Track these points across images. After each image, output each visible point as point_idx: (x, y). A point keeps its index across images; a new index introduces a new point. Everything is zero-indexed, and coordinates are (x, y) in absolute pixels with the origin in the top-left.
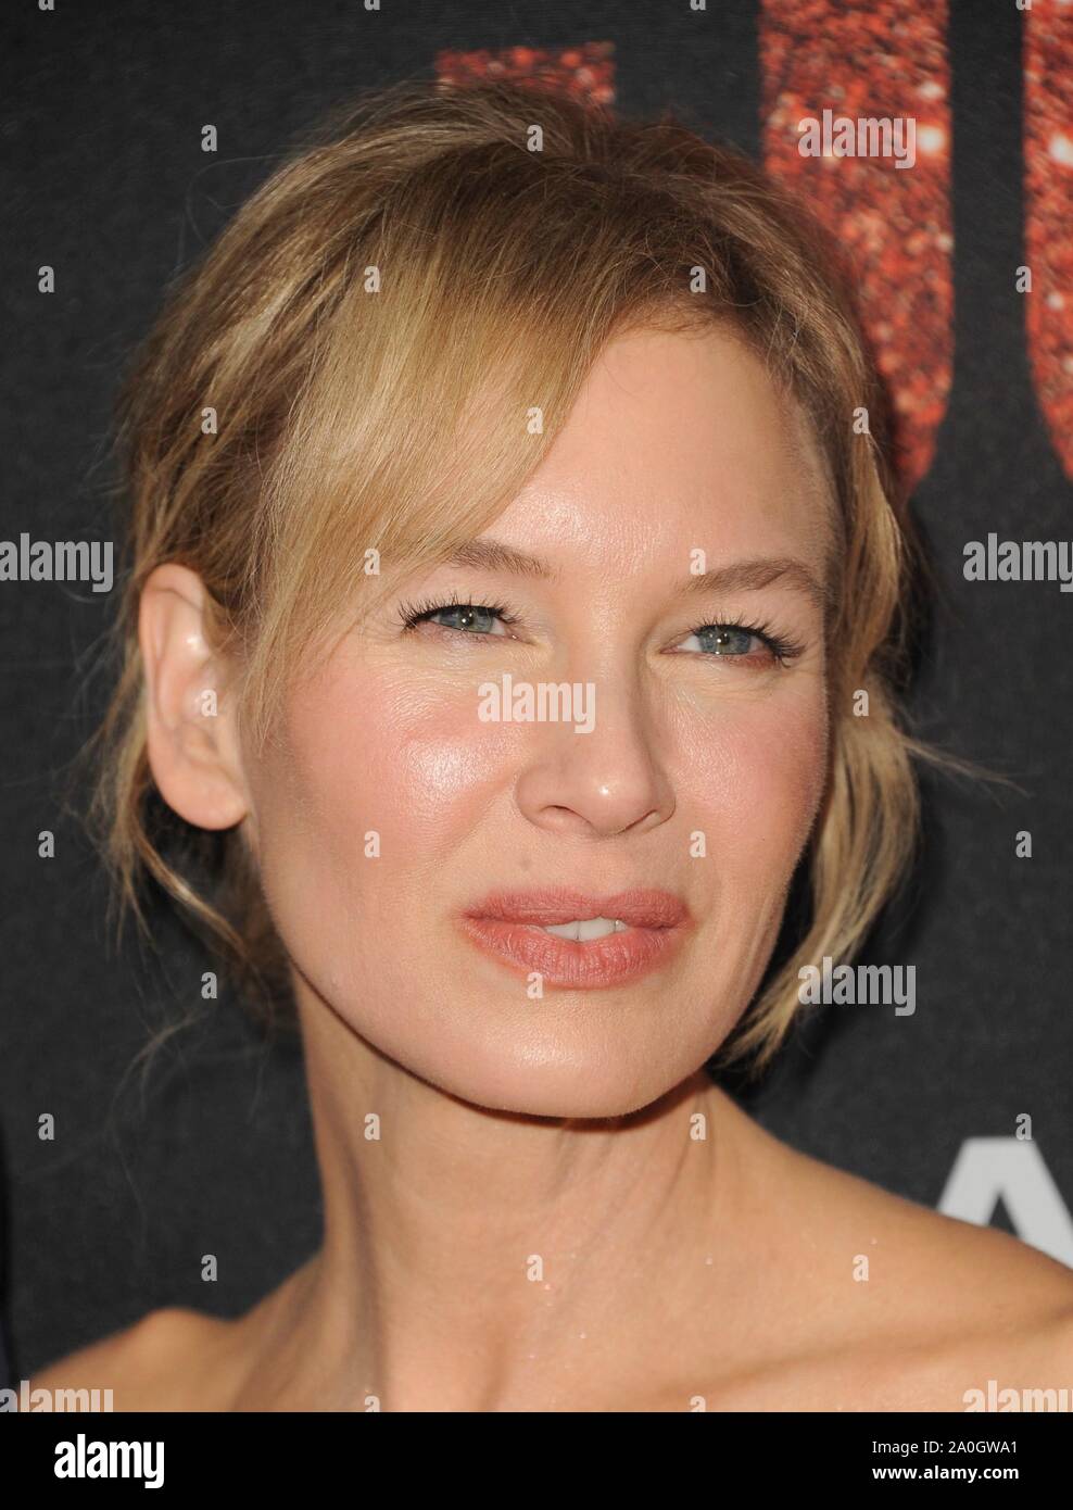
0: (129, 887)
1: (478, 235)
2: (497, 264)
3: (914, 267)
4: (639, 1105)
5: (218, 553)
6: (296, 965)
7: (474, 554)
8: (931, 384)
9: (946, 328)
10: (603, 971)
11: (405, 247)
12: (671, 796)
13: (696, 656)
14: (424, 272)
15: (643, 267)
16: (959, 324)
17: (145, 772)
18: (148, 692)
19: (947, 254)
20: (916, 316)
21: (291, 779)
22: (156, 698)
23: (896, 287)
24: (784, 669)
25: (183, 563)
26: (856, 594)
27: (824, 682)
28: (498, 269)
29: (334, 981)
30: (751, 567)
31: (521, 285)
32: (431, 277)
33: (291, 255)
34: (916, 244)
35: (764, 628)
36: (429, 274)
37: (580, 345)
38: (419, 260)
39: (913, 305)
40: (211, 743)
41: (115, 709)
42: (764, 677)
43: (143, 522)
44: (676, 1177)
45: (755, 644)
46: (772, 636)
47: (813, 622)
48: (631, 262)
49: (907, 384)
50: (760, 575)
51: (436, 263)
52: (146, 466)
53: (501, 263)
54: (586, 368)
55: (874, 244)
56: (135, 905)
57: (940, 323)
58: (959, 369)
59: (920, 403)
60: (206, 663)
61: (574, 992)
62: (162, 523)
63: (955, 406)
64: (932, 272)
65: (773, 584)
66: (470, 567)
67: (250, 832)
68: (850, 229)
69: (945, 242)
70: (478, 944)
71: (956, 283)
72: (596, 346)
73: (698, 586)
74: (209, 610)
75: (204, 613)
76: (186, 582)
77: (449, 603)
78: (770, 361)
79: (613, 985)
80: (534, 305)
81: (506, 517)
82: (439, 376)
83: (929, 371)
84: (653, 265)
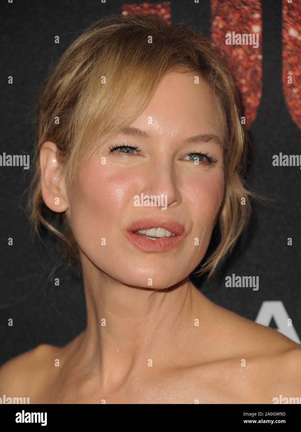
0: (36, 227)
1: (131, 47)
2: (136, 54)
3: (252, 64)
4: (171, 285)
5: (60, 136)
6: (80, 248)
7: (128, 131)
8: (256, 96)
9: (260, 80)
10: (161, 247)
11: (111, 50)
12: (180, 197)
13: (188, 161)
14: (116, 57)
15: (175, 55)
16: (264, 80)
17: (41, 198)
18: (42, 177)
19: (260, 60)
20: (252, 77)
21: (80, 194)
22: (44, 178)
23: (247, 69)
24: (212, 166)
25: (51, 141)
26: (232, 149)
27: (223, 170)
28: (136, 55)
29: (90, 248)
30: (203, 136)
31: (141, 60)
32: (118, 58)
33: (81, 56)
34: (252, 58)
35: (207, 154)
36: (117, 57)
37: (158, 74)
38: (115, 53)
39: (251, 74)
40: (58, 189)
41: (33, 181)
42: (207, 167)
43: (41, 130)
44: (181, 310)
45: (205, 159)
46: (209, 157)
47: (220, 153)
48: (172, 53)
49: (249, 96)
50: (206, 138)
51: (119, 54)
52: (42, 113)
53: (137, 54)
54: (159, 81)
55: (241, 57)
56: (37, 232)
57: (259, 79)
58: (264, 92)
59: (253, 101)
60: (58, 168)
61: (153, 254)
62: (46, 130)
63: (263, 101)
64: (257, 65)
65: (209, 141)
66: (127, 134)
67: (69, 213)
68: (234, 53)
69: (260, 57)
70: (129, 239)
71: (263, 68)
72: (162, 76)
73: (189, 141)
74: (58, 152)
75: (56, 154)
76: (52, 146)
77: (122, 145)
78: (209, 83)
79: (164, 251)
80: (145, 64)
81: (137, 121)
82: (119, 83)
83: (255, 92)
84: (177, 54)
